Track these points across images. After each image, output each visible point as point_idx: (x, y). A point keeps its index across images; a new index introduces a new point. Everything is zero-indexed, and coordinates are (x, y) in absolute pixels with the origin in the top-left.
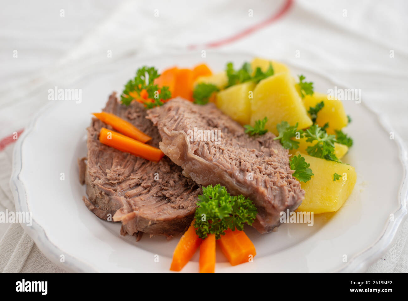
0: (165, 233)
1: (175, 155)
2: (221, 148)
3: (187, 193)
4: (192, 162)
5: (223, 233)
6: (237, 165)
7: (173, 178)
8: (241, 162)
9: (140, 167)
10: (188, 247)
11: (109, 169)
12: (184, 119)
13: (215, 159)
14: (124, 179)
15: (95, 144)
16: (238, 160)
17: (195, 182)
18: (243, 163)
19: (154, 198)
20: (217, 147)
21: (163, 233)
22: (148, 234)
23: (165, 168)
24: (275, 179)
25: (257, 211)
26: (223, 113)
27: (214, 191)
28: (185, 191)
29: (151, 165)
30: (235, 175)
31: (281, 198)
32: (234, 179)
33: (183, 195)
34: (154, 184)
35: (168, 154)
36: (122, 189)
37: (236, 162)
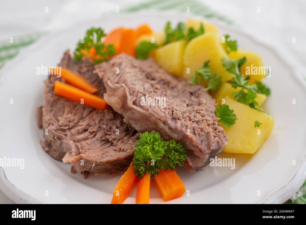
0: (107, 172)
1: (116, 105)
3: (128, 137)
4: (131, 111)
5: (157, 172)
6: (170, 114)
7: (116, 124)
8: (173, 111)
9: (88, 115)
10: (127, 185)
11: (61, 116)
12: (125, 73)
13: (151, 108)
14: (74, 126)
15: (50, 95)
16: (171, 109)
17: (134, 128)
18: (175, 112)
19: (99, 142)
21: (106, 173)
22: (93, 173)
23: (108, 116)
24: (202, 126)
25: (186, 153)
26: (161, 67)
27: (149, 137)
28: (126, 135)
29: (97, 113)
30: (168, 123)
31: (207, 143)
32: (167, 126)
33: (124, 140)
34: (99, 130)
35: (111, 104)
36: (72, 134)
37: (169, 111)
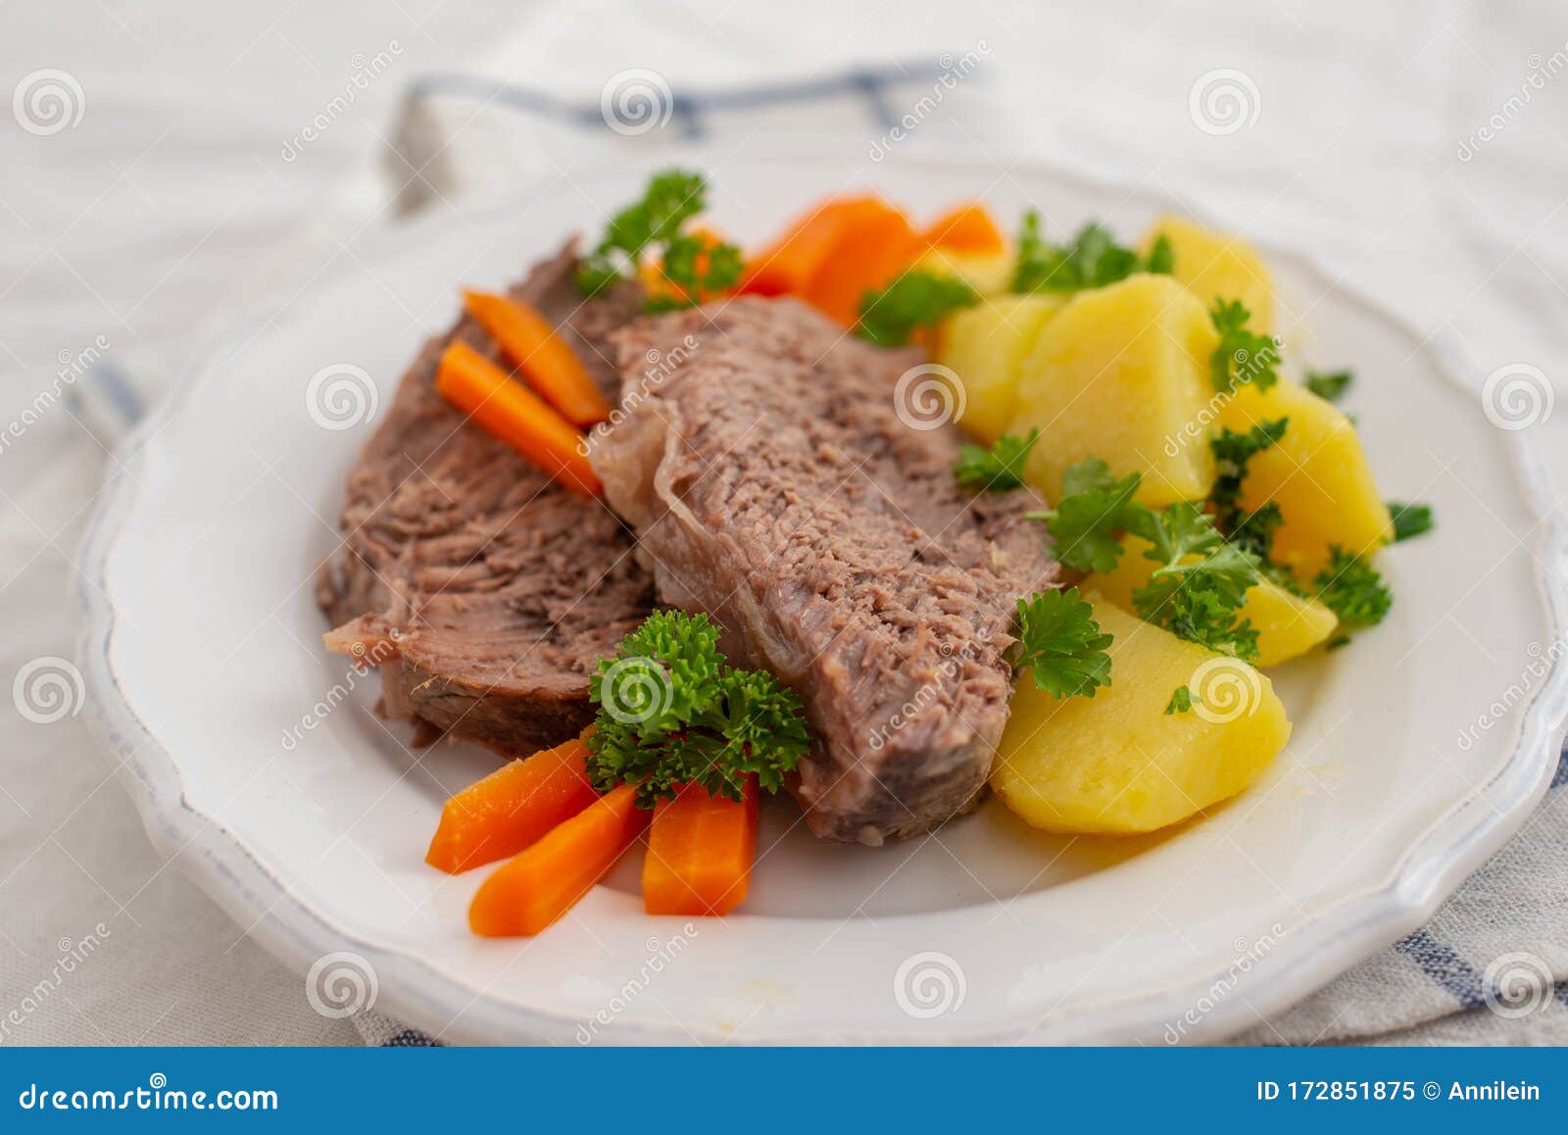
1: (620, 482)
2: (787, 493)
3: (627, 625)
4: (665, 521)
6: (799, 565)
9: (523, 502)
11: (417, 480)
12: (713, 364)
13: (734, 523)
14: (445, 528)
15: (418, 390)
16: (821, 548)
19: (509, 612)
20: (774, 487)
21: (486, 740)
24: (912, 647)
25: (805, 742)
30: (776, 595)
32: (765, 610)
33: (609, 630)
34: (533, 568)
36: (419, 561)
37: (806, 555)
